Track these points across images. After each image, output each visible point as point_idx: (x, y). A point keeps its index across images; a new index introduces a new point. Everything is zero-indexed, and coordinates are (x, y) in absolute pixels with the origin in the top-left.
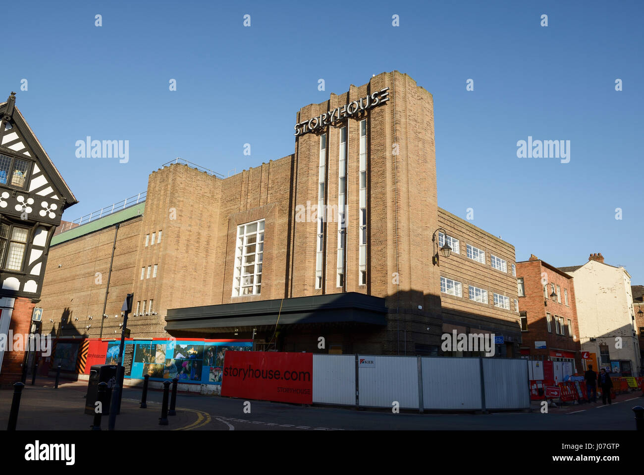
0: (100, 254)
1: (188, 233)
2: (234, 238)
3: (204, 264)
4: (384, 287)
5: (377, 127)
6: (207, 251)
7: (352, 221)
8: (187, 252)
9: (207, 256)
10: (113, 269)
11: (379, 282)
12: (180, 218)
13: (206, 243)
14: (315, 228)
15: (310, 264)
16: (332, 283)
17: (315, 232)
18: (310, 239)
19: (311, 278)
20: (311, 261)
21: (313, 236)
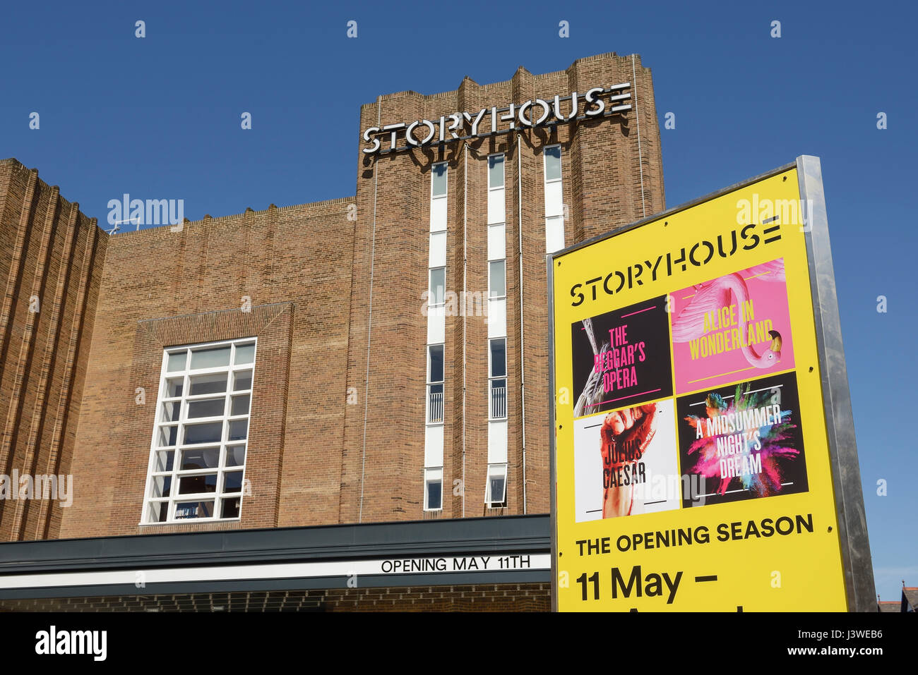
5: (600, 163)
6: (66, 404)
7: (534, 359)
13: (62, 382)
14: (421, 370)
15: (409, 450)
16: (476, 497)
17: (422, 378)
18: (409, 393)
19: (413, 482)
20: (411, 443)
21: (416, 388)
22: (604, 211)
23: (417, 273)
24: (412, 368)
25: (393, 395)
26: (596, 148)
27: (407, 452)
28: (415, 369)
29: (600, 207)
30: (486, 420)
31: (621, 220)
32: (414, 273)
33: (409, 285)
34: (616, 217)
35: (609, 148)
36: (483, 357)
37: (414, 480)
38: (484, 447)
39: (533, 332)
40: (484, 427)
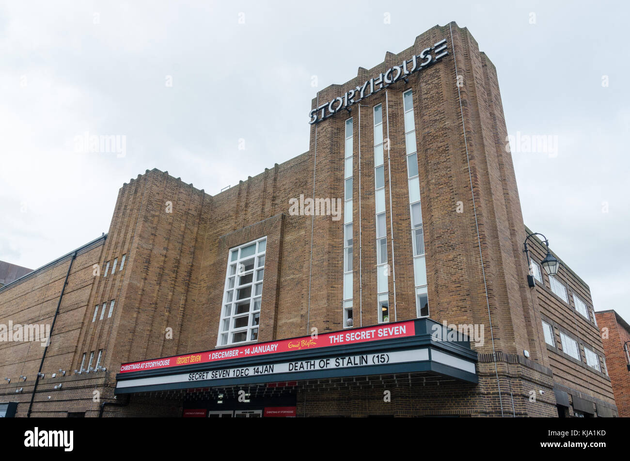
0: (49, 293)
1: (163, 258)
2: (224, 266)
3: (182, 302)
4: (465, 317)
5: (432, 92)
6: (188, 285)
7: (400, 222)
8: (159, 284)
9: (187, 291)
10: (61, 311)
11: (454, 309)
12: (152, 237)
13: (186, 274)
14: (341, 240)
15: (334, 290)
16: (371, 316)
17: (341, 245)
18: (333, 255)
19: (336, 310)
20: (335, 286)
21: (338, 251)
22: (436, 121)
23: (337, 184)
24: (335, 240)
25: (324, 257)
26: (429, 84)
27: (333, 292)
28: (337, 240)
29: (433, 118)
30: (375, 266)
31: (446, 123)
32: (336, 184)
33: (333, 191)
34: (443, 122)
35: (437, 81)
36: (373, 226)
37: (337, 309)
38: (375, 283)
39: (399, 205)
40: (375, 270)
